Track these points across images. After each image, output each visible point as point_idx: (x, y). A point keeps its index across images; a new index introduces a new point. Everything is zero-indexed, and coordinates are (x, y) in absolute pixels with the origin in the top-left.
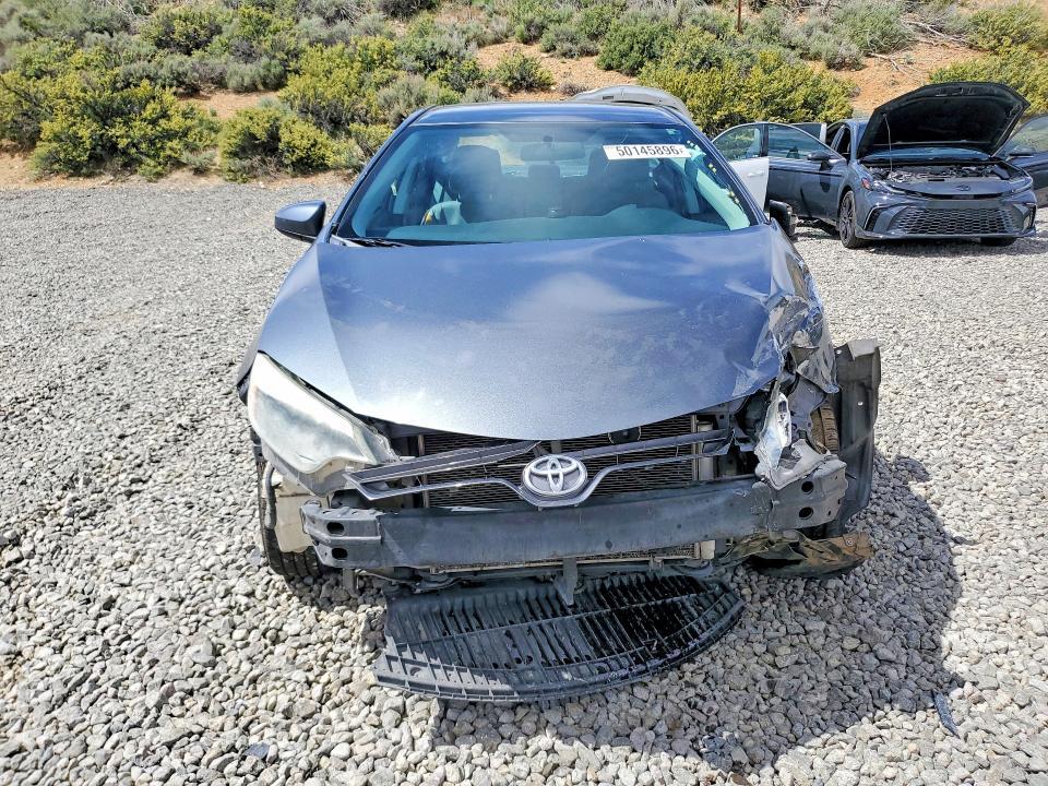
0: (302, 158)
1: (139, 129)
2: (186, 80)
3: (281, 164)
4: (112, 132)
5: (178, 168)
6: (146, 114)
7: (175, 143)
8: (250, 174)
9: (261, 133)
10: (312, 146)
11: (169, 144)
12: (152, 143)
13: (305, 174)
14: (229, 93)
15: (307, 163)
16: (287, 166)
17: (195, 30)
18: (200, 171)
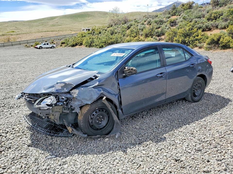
0: (224, 45)
1: (192, 38)
2: (208, 27)
3: (219, 47)
4: (186, 39)
5: (196, 47)
6: (193, 35)
7: (197, 42)
8: (210, 48)
9: (216, 39)
10: (228, 42)
11: (196, 42)
12: (193, 41)
13: (224, 49)
14: (218, 29)
15: (225, 46)
16: (220, 47)
17: (217, 15)
18: (200, 48)
